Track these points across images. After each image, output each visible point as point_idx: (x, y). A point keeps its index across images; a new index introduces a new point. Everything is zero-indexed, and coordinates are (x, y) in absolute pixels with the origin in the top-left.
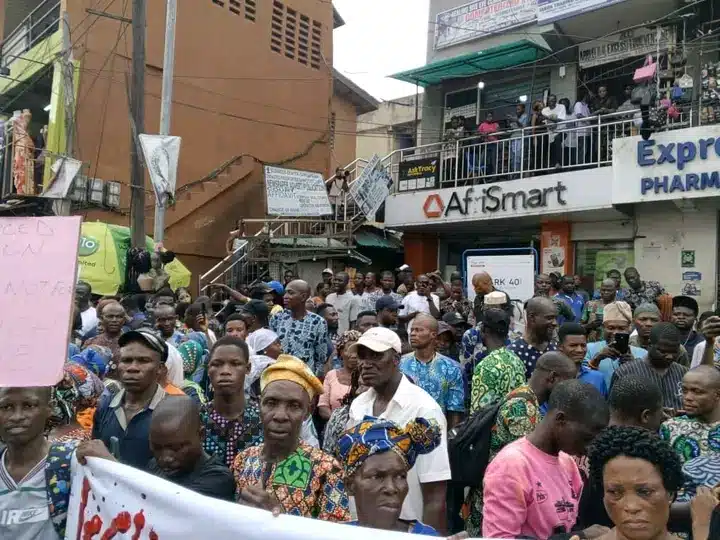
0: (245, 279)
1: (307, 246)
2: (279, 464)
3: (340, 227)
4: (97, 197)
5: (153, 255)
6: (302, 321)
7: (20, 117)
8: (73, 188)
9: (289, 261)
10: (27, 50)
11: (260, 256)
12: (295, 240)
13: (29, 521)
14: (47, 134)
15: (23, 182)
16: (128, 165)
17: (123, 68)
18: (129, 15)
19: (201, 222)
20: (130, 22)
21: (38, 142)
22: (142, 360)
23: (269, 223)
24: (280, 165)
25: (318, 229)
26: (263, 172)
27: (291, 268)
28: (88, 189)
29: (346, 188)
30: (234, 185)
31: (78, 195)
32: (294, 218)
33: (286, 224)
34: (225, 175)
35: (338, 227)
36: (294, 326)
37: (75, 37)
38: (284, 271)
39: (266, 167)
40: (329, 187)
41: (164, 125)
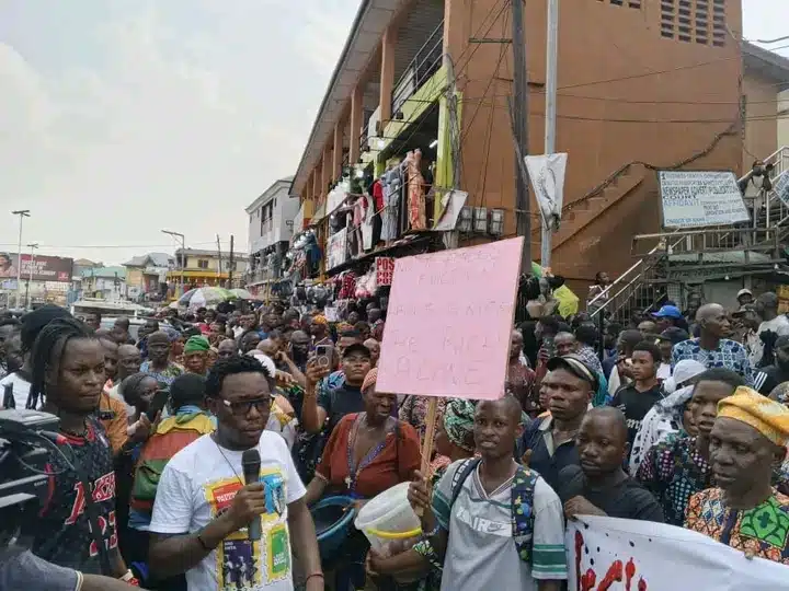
0: (639, 305)
1: (717, 262)
2: (746, 512)
3: (761, 235)
4: (481, 226)
5: (542, 281)
6: (719, 350)
7: (412, 157)
8: (461, 218)
9: (691, 282)
10: (415, 92)
11: (657, 277)
12: (701, 255)
13: (495, 533)
14: (435, 169)
15: (417, 218)
16: (514, 190)
17: (505, 91)
18: (509, 36)
19: (584, 244)
20: (511, 42)
21: (428, 178)
22: (567, 388)
23: (667, 238)
24: (678, 168)
25: (730, 240)
26: (658, 179)
27: (696, 289)
28: (473, 219)
29: (767, 187)
30: (621, 199)
31: (465, 226)
32: (698, 229)
33: (689, 238)
34: (611, 188)
35: (758, 236)
36: (711, 358)
37: (457, 70)
38: (686, 293)
39: (661, 173)
40: (743, 187)
41: (548, 144)
